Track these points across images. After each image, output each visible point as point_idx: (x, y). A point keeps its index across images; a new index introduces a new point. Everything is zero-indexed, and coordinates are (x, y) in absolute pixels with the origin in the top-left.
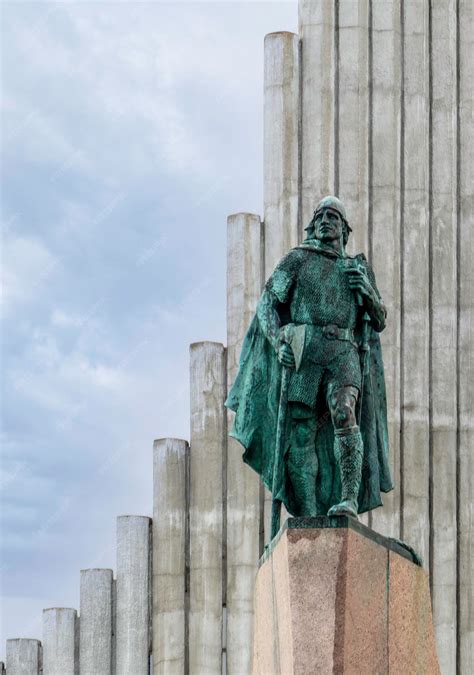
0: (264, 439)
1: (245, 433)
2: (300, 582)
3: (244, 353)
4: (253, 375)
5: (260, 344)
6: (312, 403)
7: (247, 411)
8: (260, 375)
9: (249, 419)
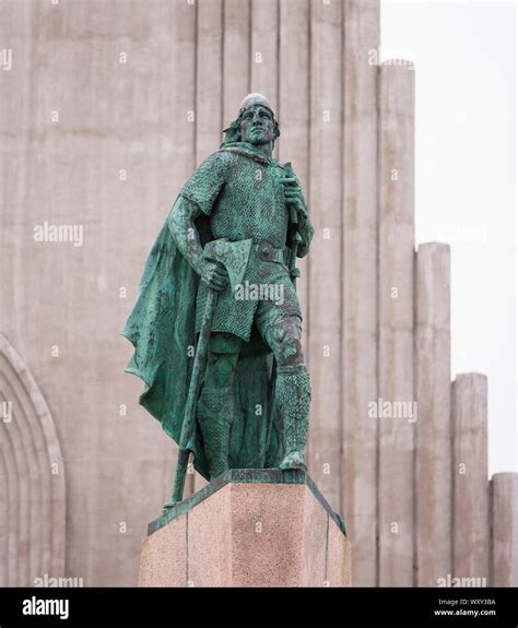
0: (168, 377)
1: (148, 368)
2: (245, 547)
3: (147, 273)
4: (159, 300)
5: (169, 262)
6: (245, 334)
7: (151, 342)
8: (168, 300)
9: (153, 351)
